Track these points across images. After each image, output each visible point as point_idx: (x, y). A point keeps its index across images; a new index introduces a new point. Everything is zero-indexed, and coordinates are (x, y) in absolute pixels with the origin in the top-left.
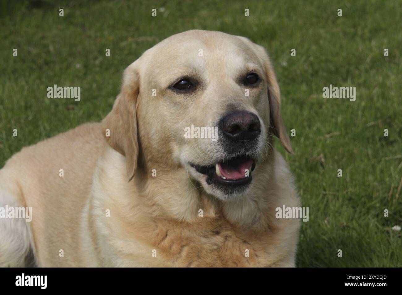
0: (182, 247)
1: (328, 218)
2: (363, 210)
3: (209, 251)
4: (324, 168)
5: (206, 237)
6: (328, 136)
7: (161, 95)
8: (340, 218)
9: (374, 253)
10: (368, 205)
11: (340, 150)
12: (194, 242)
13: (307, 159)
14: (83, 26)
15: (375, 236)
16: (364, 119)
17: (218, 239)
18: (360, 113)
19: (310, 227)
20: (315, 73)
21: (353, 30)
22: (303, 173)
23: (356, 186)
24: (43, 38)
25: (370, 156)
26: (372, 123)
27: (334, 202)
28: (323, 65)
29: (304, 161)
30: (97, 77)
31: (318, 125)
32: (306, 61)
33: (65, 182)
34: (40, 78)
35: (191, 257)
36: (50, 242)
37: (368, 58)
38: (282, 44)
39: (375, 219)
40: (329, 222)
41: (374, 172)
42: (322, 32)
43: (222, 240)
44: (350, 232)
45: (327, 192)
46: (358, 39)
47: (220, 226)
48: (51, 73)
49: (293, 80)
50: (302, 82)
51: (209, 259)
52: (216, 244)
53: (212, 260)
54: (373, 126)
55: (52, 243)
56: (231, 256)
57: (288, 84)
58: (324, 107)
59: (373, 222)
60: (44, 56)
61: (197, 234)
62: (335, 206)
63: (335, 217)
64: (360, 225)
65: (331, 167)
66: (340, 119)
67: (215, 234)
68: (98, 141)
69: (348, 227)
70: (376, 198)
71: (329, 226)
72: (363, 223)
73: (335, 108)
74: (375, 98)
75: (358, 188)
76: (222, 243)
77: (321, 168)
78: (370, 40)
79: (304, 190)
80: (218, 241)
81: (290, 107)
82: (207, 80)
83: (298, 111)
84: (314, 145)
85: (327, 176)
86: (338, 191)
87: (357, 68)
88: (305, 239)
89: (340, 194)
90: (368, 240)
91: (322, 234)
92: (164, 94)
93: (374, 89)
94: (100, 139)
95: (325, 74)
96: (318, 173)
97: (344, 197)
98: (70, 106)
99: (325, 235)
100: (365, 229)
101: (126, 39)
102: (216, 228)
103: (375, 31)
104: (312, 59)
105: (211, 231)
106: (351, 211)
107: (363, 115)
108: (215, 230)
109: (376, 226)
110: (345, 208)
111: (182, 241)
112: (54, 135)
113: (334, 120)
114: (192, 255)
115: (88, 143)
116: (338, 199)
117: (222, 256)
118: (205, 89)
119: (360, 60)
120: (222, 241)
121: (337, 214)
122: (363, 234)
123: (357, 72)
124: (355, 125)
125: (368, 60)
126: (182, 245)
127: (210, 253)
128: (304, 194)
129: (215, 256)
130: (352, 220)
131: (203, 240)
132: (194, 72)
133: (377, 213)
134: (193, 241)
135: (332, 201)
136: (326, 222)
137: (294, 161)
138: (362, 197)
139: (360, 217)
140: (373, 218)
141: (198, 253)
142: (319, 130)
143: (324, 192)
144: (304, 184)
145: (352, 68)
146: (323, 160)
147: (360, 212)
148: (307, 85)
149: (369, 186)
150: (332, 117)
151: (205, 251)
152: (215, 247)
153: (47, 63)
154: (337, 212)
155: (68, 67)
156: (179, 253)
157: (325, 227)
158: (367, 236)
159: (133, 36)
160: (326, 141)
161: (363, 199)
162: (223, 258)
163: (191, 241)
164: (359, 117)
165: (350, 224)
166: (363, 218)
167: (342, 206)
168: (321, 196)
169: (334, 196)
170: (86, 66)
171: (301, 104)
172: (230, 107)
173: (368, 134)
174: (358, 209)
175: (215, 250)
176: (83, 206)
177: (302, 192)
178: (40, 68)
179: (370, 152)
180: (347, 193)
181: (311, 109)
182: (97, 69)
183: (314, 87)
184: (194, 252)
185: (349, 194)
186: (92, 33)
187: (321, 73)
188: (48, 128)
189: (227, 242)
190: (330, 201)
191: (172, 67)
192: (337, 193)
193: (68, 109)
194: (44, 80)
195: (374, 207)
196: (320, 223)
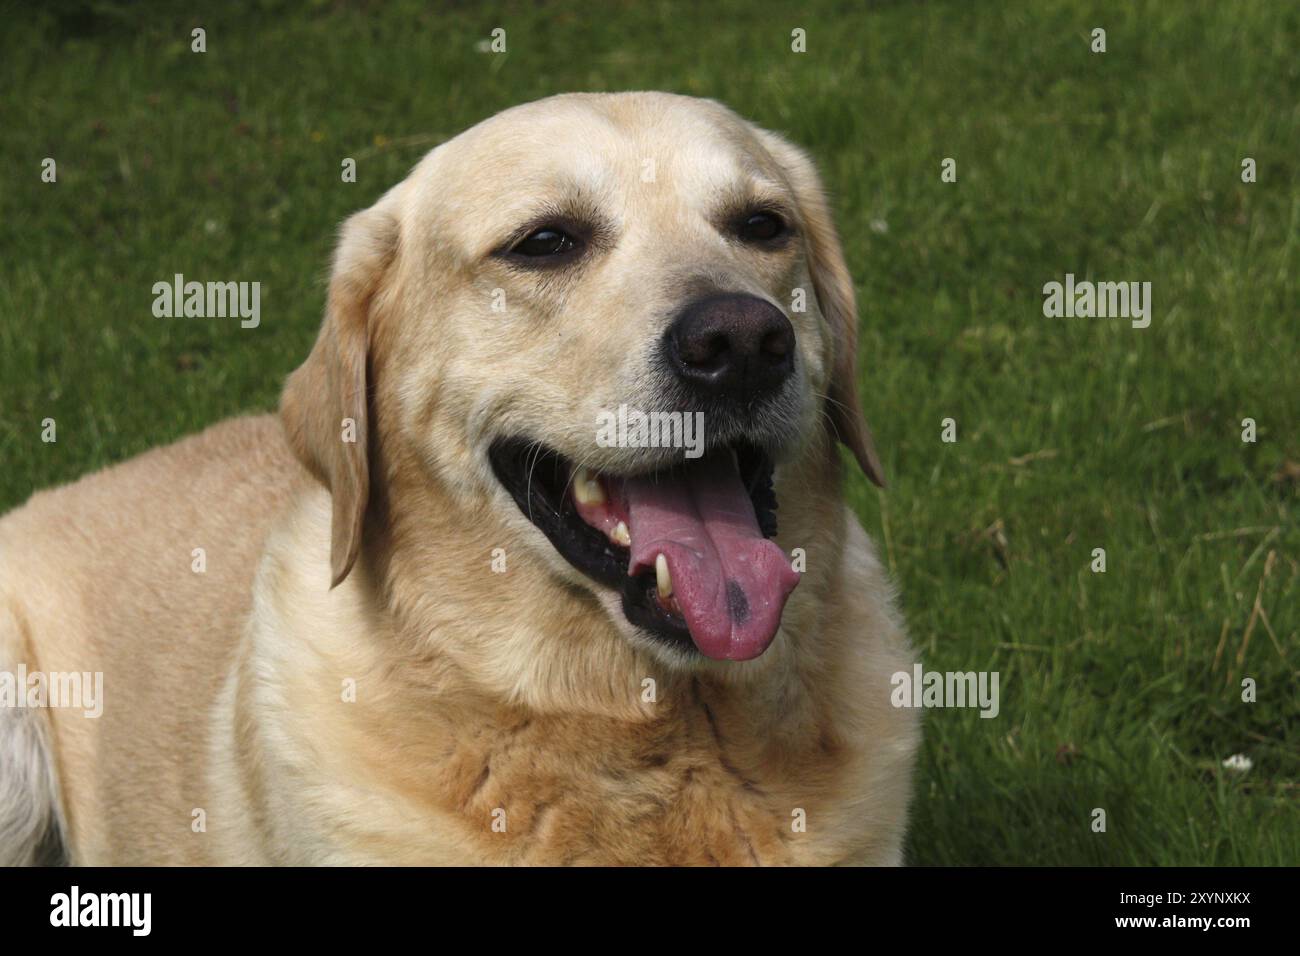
0: (540, 808)
1: (1016, 729)
2: (1130, 702)
3: (625, 821)
4: (1004, 566)
5: (617, 775)
6: (1017, 461)
7: (464, 279)
8: (1056, 729)
9: (1166, 842)
10: (1148, 686)
11: (1059, 509)
12: (575, 790)
13: (949, 536)
14: (229, 97)
15: (1169, 788)
16: (1135, 408)
17: (658, 782)
18: (1122, 388)
19: (959, 756)
20: (979, 258)
21: (1100, 119)
22: (938, 583)
23: (1106, 626)
24: (99, 133)
25: (1155, 530)
26: (1163, 422)
27: (1037, 675)
28: (1004, 230)
29: (940, 543)
30: (274, 265)
31: (988, 424)
32: (947, 218)
33: (167, 608)
34: (87, 265)
35: (567, 843)
36: (112, 797)
37: (1149, 212)
38: (871, 161)
39: (1170, 733)
40: (1019, 741)
41: (1165, 581)
42: (1001, 123)
43: (673, 783)
44: (1090, 772)
45: (1016, 645)
46: (1117, 147)
47: (670, 738)
48: (124, 250)
49: (907, 279)
50: (937, 285)
51: (626, 846)
52: (651, 799)
53: (637, 849)
54: (1164, 432)
55: (119, 803)
56: (699, 835)
57: (892, 292)
58: (1006, 367)
59: (1162, 744)
60: (100, 191)
61: (586, 766)
62: (1039, 689)
63: (1041, 726)
64: (1120, 753)
65: (1030, 563)
66: (1056, 408)
67: (648, 767)
68: (275, 473)
69: (1081, 757)
70: (1171, 667)
71: (1019, 755)
72: (1128, 745)
73: (1044, 372)
74: (1172, 342)
75: (1112, 631)
76: (673, 792)
77: (996, 565)
78: (1157, 151)
79: (940, 638)
80: (661, 788)
81: (897, 368)
82: (620, 218)
83: (923, 379)
84: (975, 492)
85: (1015, 593)
86: (1050, 642)
87: (1113, 242)
88: (941, 796)
89: (1057, 652)
90: (1147, 802)
91: (998, 780)
92: (477, 275)
93: (1169, 309)
94: (281, 469)
95: (1010, 261)
96: (987, 582)
97: (1067, 660)
98: (187, 358)
99: (1006, 783)
100: (1138, 765)
101: (369, 139)
102: (656, 745)
103: (1173, 125)
104: (967, 210)
105: (635, 755)
106: (1092, 704)
107: (1132, 394)
108: (650, 753)
109: (1173, 755)
110: (1071, 696)
111: (538, 788)
112: (133, 453)
113: (1037, 410)
114: (571, 834)
115: (244, 480)
116: (1050, 667)
117: (669, 836)
118: (614, 247)
119: (1125, 216)
120: (674, 788)
121: (1047, 717)
122: (1129, 779)
123: (1115, 255)
124: (1106, 425)
125: (1150, 216)
126: (538, 803)
127: (629, 828)
128: (941, 648)
129: (647, 838)
130: (1094, 735)
131: (607, 785)
132: (574, 197)
133: (1175, 714)
134: (571, 790)
135: (1030, 674)
136: (1010, 740)
137: (909, 542)
138: (1128, 661)
139: (1119, 727)
140: (1163, 731)
141: (590, 825)
142: (988, 441)
143: (1006, 646)
144: (941, 616)
145: (1097, 242)
146: (1002, 539)
147: (1122, 710)
148: (953, 296)
149: (1149, 625)
150: (1033, 400)
151: (612, 823)
152: (647, 808)
153: (108, 216)
154: (1046, 708)
155: (180, 229)
156: (531, 831)
157: (1007, 759)
158: (1142, 788)
159: (389, 132)
160: (1011, 477)
161: (1130, 668)
162: (673, 842)
163: (566, 787)
164: (1121, 403)
165: (1088, 750)
166: (1130, 728)
167: (1062, 689)
168: (996, 655)
169: (1038, 656)
170: (236, 227)
171: (932, 357)
172: (694, 286)
173: (1147, 457)
174: (1115, 700)
175: (646, 816)
176: (219, 683)
177: (933, 643)
178: (90, 233)
179: (1154, 515)
180: (1080, 646)
181: (964, 372)
182: (275, 237)
183: (974, 304)
184: (578, 826)
185: (1086, 649)
186: (257, 119)
187: (996, 257)
188: (112, 428)
189: (689, 789)
190: (1023, 672)
191: (503, 189)
192: (1046, 649)
193: (179, 367)
194: (101, 271)
195: (1168, 696)
196: (993, 744)
